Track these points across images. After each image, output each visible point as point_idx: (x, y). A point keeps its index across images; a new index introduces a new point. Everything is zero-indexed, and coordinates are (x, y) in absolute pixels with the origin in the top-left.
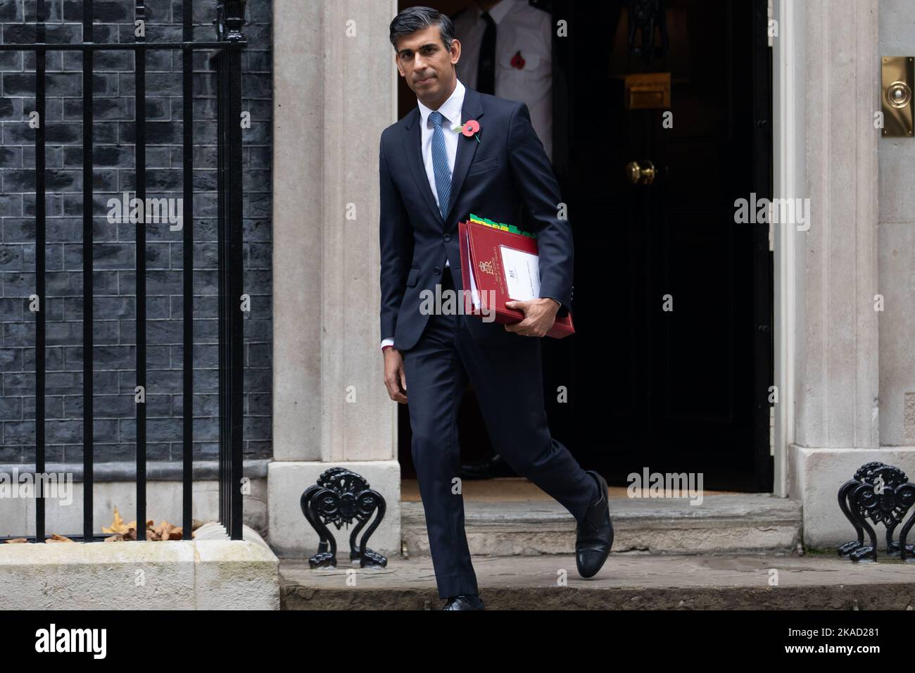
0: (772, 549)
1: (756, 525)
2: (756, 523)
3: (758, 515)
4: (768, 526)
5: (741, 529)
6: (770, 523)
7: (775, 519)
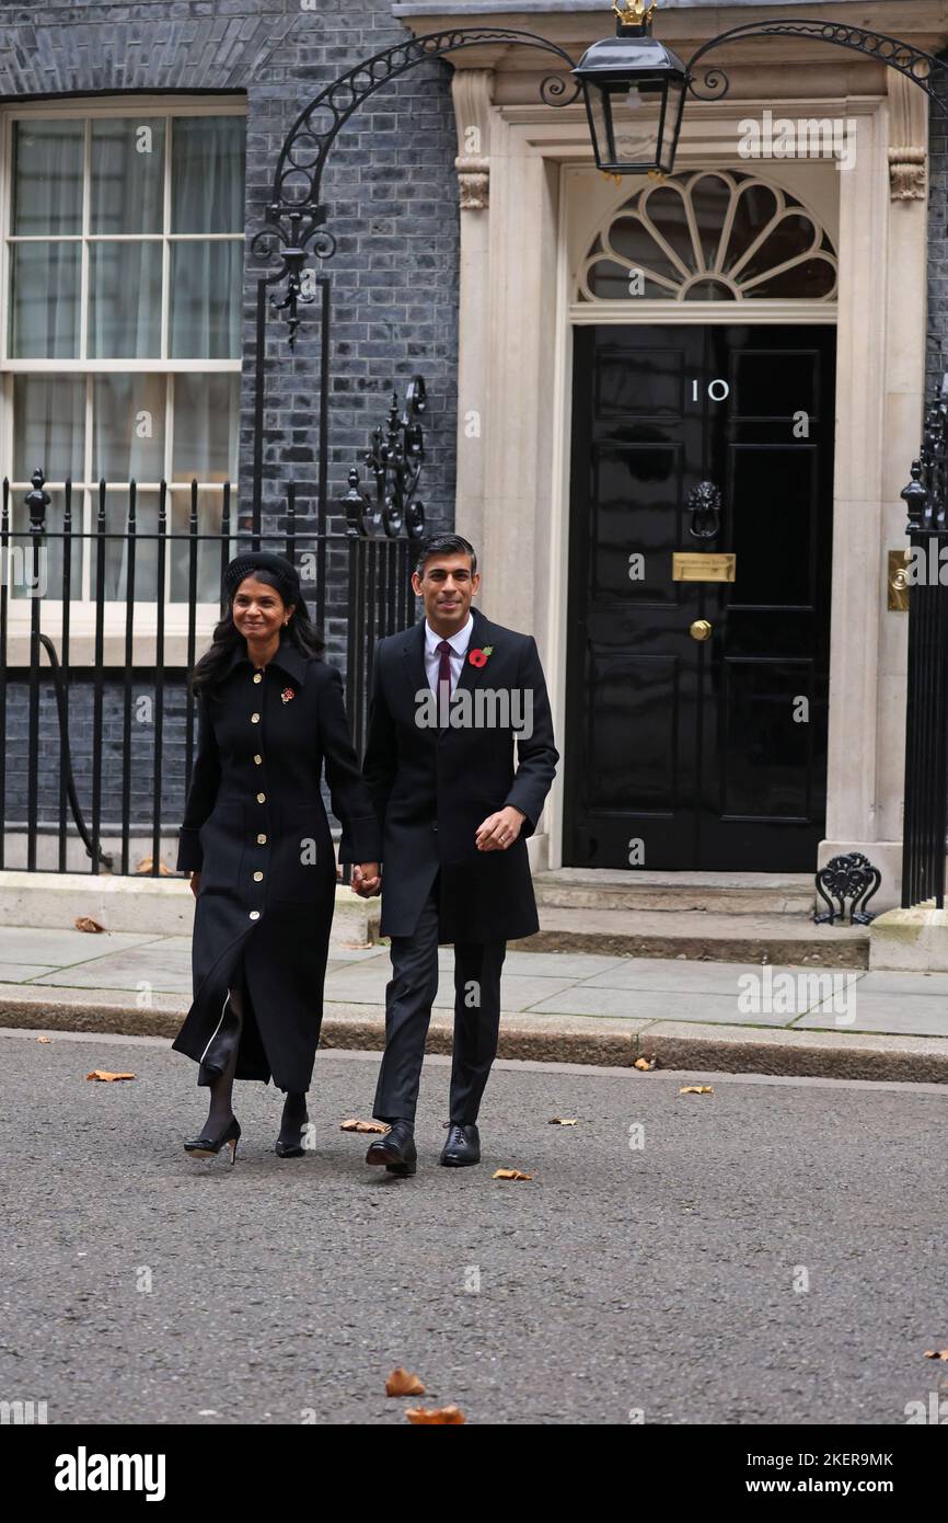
0: (795, 914)
1: (784, 895)
2: (784, 894)
3: (787, 888)
4: (793, 896)
5: (773, 898)
6: (794, 895)
7: (797, 891)
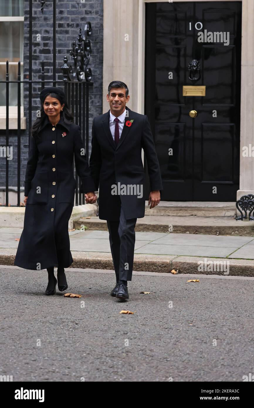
0: (229, 217)
1: (225, 210)
2: (225, 209)
3: (226, 207)
5: (221, 211)
7: (229, 208)
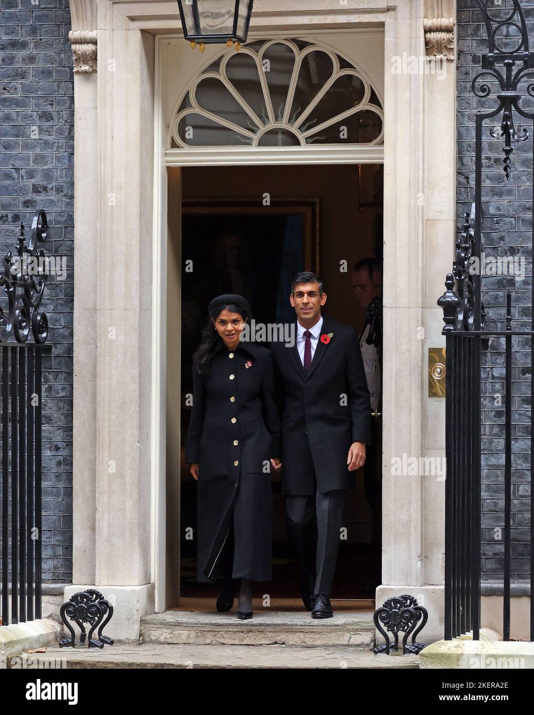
0: (358, 645)
2: (348, 629)
3: (351, 625)
4: (356, 632)
5: (340, 633)
6: (357, 630)
7: (360, 627)
